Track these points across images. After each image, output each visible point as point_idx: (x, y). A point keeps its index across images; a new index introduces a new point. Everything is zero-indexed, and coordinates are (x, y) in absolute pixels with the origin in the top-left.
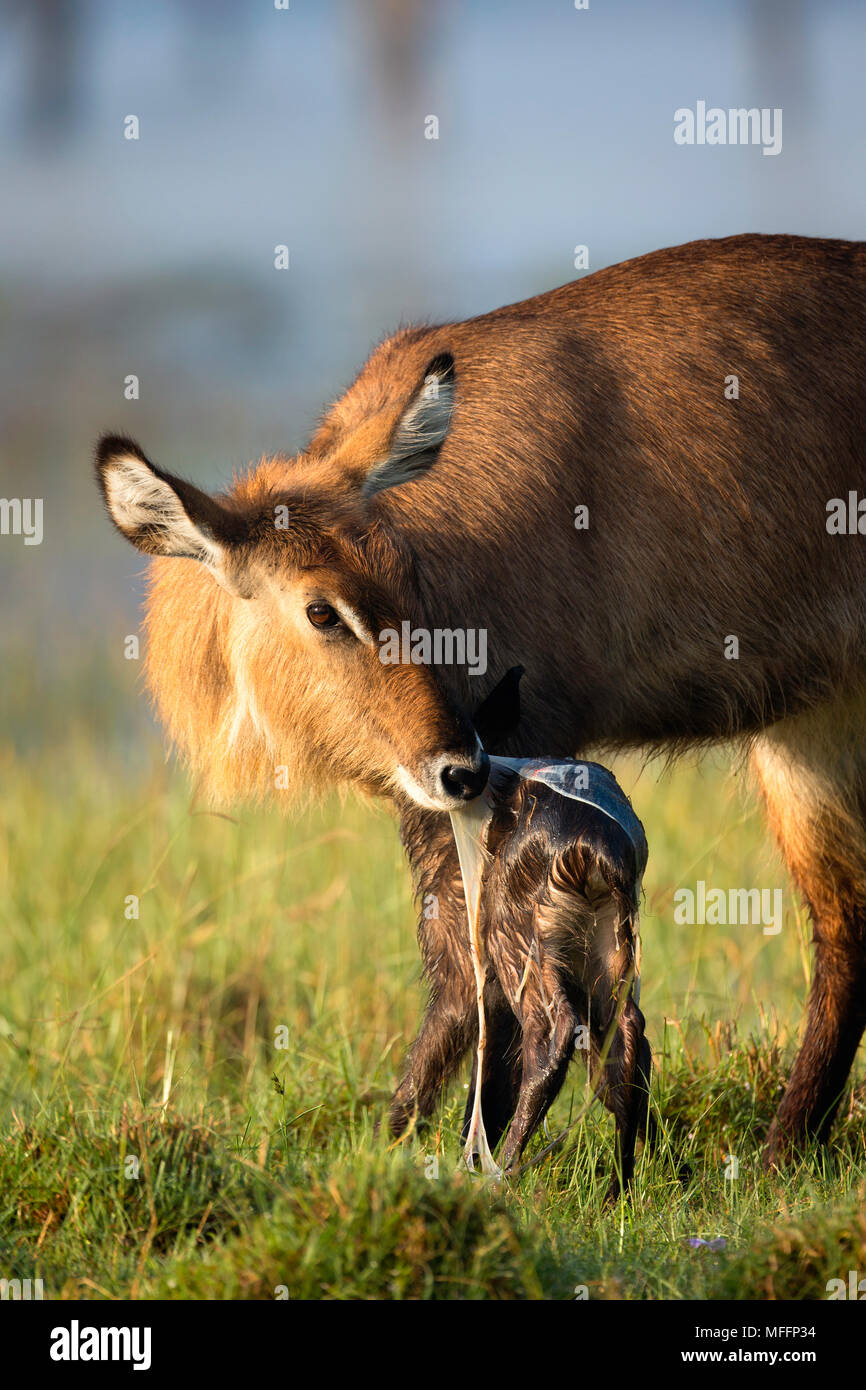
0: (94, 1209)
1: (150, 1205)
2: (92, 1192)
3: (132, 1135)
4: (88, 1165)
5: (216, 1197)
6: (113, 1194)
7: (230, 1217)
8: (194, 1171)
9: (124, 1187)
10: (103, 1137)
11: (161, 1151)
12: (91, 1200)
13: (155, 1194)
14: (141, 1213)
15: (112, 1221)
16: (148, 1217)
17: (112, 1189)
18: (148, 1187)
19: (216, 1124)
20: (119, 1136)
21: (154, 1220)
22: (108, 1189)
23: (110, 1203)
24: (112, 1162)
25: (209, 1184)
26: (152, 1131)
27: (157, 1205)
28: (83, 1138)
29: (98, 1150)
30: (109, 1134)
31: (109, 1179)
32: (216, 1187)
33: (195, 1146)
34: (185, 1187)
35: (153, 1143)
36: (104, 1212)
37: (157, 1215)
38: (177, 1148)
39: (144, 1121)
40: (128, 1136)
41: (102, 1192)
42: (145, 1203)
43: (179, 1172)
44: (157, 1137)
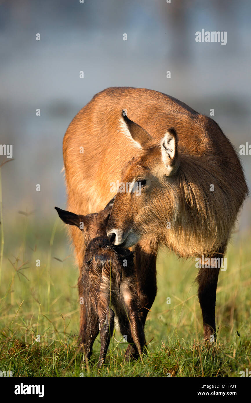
0: (186, 370)
1: (202, 369)
2: (185, 365)
3: (197, 349)
4: (184, 357)
5: (221, 367)
6: (191, 366)
7: (225, 372)
8: (214, 359)
9: (194, 364)
10: (188, 349)
11: (205, 353)
12: (185, 367)
13: (203, 366)
14: (199, 371)
15: (191, 373)
16: (201, 372)
17: (191, 364)
18: (201, 364)
19: (221, 345)
20: (192, 349)
21: (203, 374)
22: (190, 364)
23: (190, 368)
24: (191, 356)
25: (219, 363)
26: (202, 347)
27: (204, 369)
28: (183, 350)
29: (187, 353)
30: (190, 348)
31: (190, 361)
32: (221, 363)
33: (215, 352)
34: (212, 364)
35: (203, 351)
36: (189, 371)
37: (204, 372)
38: (210, 352)
39: (200, 344)
40: (195, 349)
41: (188, 365)
42: (201, 368)
43: (210, 359)
44: (204, 349)
